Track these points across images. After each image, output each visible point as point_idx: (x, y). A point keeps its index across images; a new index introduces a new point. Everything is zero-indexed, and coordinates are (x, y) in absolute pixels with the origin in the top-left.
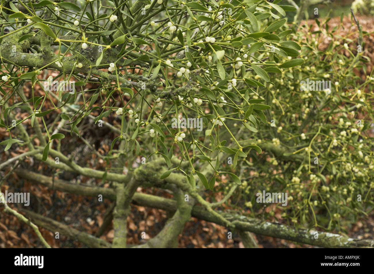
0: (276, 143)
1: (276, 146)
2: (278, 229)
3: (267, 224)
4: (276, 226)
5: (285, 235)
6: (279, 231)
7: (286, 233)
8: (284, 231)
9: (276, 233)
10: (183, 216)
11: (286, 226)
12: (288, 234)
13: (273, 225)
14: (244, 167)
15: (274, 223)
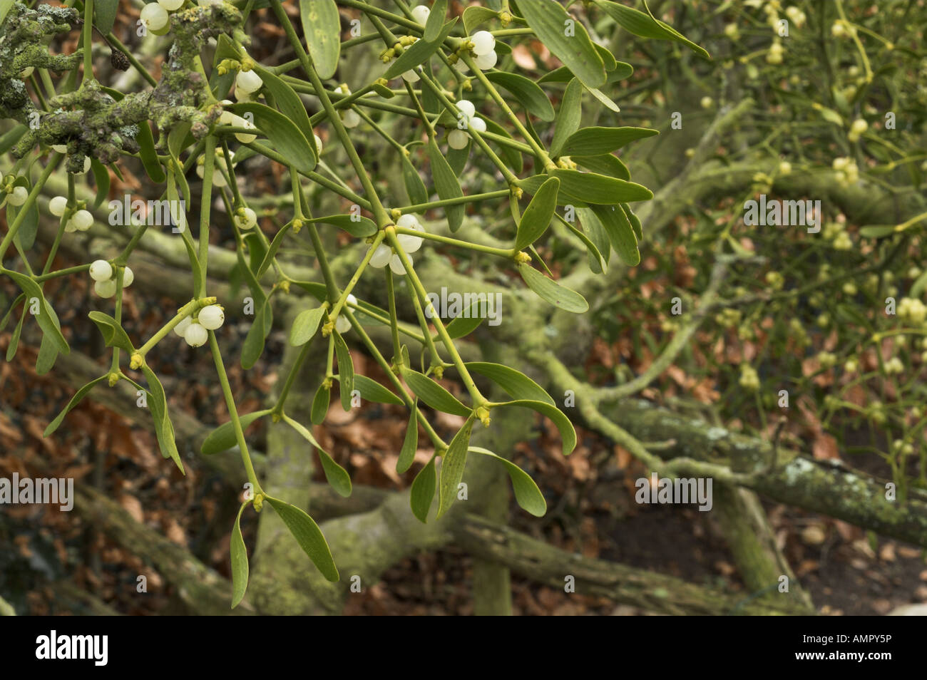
0: (847, 175)
1: (845, 185)
2: (837, 489)
3: (798, 466)
4: (830, 478)
5: (861, 511)
6: (837, 497)
7: (862, 506)
8: (858, 497)
9: (830, 501)
10: (505, 422)
11: (864, 479)
12: (869, 511)
13: (821, 473)
14: (726, 258)
15: (825, 465)
